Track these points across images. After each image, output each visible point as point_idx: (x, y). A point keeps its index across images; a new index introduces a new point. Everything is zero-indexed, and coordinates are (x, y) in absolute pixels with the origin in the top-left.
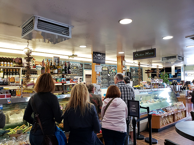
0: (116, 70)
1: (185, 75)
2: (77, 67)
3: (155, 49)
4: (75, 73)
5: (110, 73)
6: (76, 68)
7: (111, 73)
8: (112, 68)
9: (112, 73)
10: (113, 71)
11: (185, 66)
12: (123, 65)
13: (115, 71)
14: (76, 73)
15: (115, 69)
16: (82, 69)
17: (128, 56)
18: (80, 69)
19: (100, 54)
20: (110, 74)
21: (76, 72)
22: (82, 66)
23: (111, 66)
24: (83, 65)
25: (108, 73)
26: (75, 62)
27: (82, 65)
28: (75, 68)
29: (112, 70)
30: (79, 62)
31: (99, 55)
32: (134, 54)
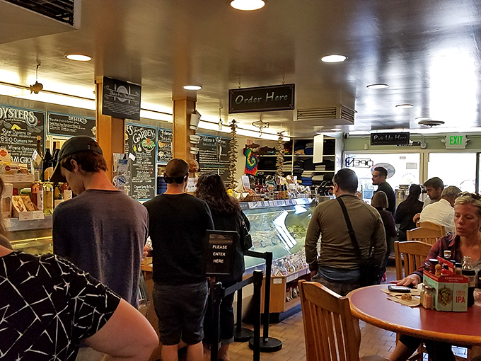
0: (154, 141)
1: (344, 162)
2: (23, 125)
3: (294, 87)
4: (16, 146)
5: (135, 149)
6: (19, 128)
7: (140, 149)
8: (143, 134)
9: (143, 150)
10: (144, 142)
11: (346, 136)
12: (191, 127)
13: (152, 145)
14: (20, 146)
15: (151, 138)
16: (42, 134)
17: (207, 99)
18: (33, 131)
19: (127, 85)
20: (134, 154)
21: (18, 142)
22: (41, 123)
23: (139, 128)
24: (47, 119)
25: (131, 151)
26: (16, 104)
27: (40, 117)
28: (15, 126)
29: (141, 140)
30: (31, 107)
31: (122, 89)
32: (233, 94)
